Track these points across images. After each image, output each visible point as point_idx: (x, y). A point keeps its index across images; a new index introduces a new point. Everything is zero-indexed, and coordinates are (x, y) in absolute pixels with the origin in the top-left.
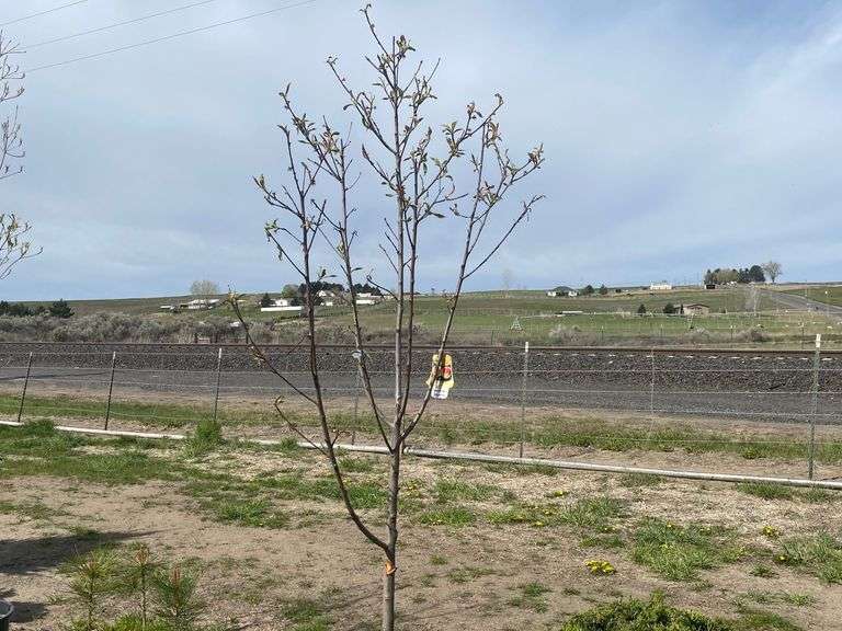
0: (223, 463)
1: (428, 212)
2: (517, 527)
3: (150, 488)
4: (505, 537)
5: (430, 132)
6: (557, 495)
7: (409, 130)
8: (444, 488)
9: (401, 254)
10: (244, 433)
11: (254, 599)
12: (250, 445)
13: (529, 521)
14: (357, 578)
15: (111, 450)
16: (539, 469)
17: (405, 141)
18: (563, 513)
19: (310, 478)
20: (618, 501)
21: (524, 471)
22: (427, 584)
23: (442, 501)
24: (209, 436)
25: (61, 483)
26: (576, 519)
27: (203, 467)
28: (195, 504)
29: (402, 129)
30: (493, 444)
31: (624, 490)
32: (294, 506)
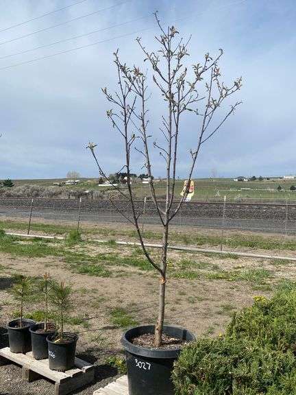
0: (81, 249)
1: (185, 108)
2: (220, 281)
3: (48, 259)
4: (213, 284)
5: (186, 70)
6: (238, 268)
7: (175, 71)
8: (185, 263)
9: (170, 132)
10: (91, 237)
11: (96, 306)
12: (94, 242)
13: (225, 278)
14: (144, 299)
15: (30, 243)
16: (230, 256)
17: (173, 77)
18: (241, 276)
19: (121, 257)
20: (269, 271)
21: (222, 257)
22: (177, 303)
23: (184, 268)
24: (76, 237)
25: (8, 255)
26: (248, 278)
27: (72, 251)
28: (69, 265)
29: (172, 72)
30: (207, 245)
31: (271, 266)
32: (114, 268)
